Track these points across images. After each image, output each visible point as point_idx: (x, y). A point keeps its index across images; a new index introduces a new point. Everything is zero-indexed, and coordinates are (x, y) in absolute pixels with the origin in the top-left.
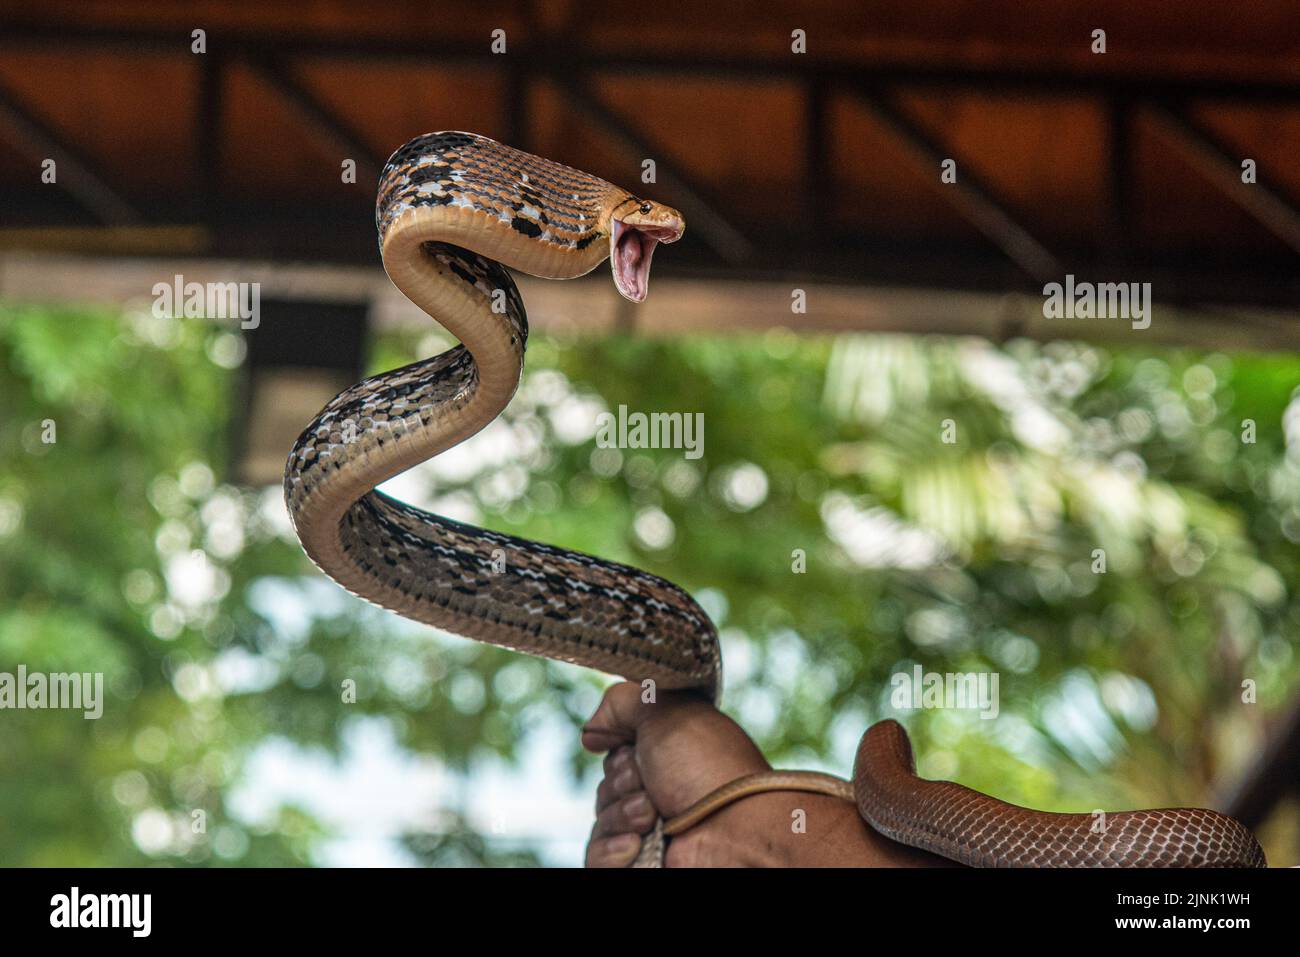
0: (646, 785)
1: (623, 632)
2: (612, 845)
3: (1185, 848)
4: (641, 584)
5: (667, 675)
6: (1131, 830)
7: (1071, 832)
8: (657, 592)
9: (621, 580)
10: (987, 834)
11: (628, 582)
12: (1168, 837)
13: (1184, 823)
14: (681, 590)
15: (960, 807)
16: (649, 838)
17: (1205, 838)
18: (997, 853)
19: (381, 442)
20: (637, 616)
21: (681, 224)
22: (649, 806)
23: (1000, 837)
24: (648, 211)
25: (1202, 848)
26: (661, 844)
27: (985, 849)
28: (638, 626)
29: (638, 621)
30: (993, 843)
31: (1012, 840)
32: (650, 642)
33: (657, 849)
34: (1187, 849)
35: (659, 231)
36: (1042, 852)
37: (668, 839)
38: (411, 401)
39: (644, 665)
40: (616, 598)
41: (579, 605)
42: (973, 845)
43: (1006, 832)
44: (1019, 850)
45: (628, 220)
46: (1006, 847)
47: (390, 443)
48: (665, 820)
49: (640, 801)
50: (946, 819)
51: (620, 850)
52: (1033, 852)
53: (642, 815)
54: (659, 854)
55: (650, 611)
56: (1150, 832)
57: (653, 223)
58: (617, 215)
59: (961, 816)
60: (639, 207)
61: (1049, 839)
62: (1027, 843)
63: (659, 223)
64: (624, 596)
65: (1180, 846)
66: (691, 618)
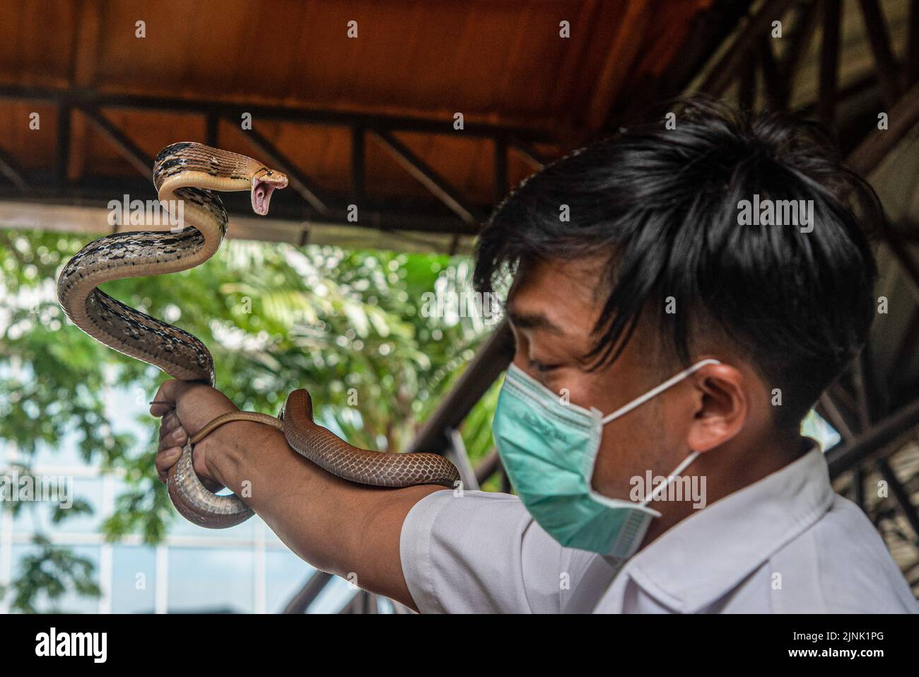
0: (182, 423)
1: (162, 349)
2: (168, 453)
3: (423, 472)
4: (171, 331)
5: (181, 371)
6: (399, 462)
7: (372, 460)
8: (178, 335)
9: (162, 328)
10: (335, 455)
11: (165, 329)
12: (415, 466)
13: (423, 460)
14: (191, 335)
15: (325, 441)
16: (185, 448)
17: (432, 467)
18: (337, 465)
19: (158, 262)
20: (169, 343)
21: (287, 180)
22: (184, 432)
23: (340, 458)
24: (271, 174)
25: (430, 472)
26: (190, 449)
27: (332, 462)
28: (170, 348)
29: (170, 346)
30: (336, 460)
31: (345, 460)
32: (174, 355)
33: (189, 451)
34: (424, 472)
35: (276, 184)
36: (357, 468)
37: (193, 446)
38: (174, 247)
39: (169, 366)
40: (159, 334)
41: (144, 335)
42: (327, 460)
43: (343, 456)
44: (347, 465)
45: (262, 179)
46: (341, 463)
47: (162, 263)
48: (191, 438)
49: (180, 431)
50: (319, 445)
51: (172, 455)
52: (353, 467)
53: (182, 436)
54: (190, 454)
55: (174, 342)
56: (408, 463)
57: (273, 180)
58: (257, 176)
59: (325, 445)
60: (266, 173)
61: (361, 462)
62: (351, 463)
63: (276, 181)
64: (162, 335)
65: (421, 471)
66: (194, 348)
